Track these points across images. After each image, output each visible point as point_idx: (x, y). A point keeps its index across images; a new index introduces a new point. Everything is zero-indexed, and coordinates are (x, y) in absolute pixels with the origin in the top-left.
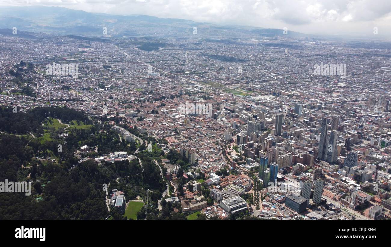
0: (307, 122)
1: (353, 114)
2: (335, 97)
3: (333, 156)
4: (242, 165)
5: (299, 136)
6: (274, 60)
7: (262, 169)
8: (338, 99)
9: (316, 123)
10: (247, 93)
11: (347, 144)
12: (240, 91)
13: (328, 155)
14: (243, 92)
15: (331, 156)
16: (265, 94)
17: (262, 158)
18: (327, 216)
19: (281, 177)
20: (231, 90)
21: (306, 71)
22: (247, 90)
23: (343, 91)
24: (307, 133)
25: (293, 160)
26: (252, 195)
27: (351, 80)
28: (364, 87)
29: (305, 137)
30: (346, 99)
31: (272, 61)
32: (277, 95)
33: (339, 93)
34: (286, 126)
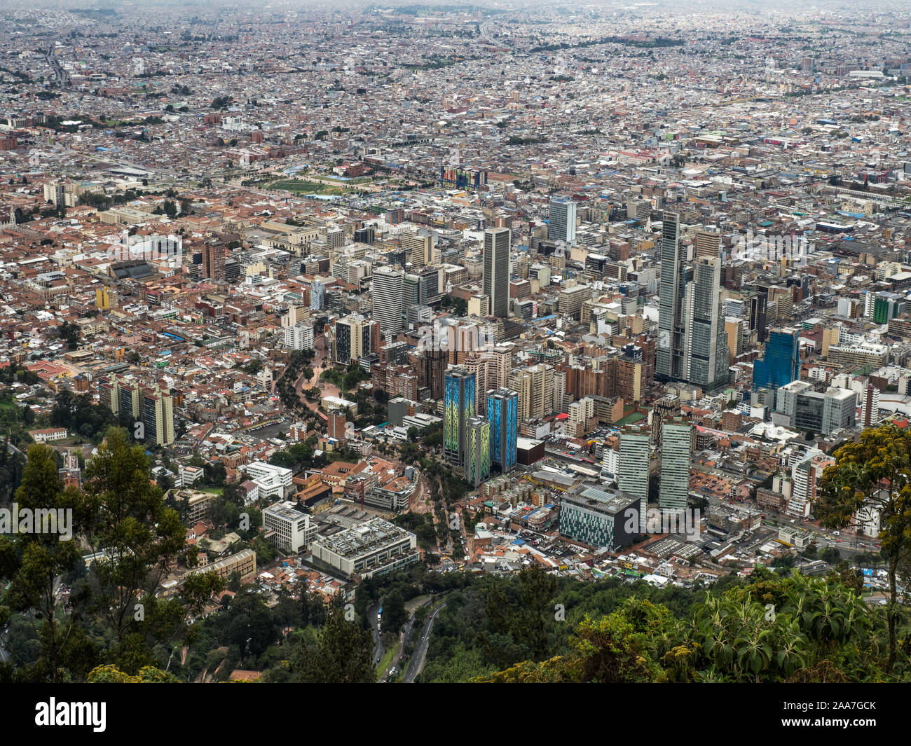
0: (602, 263)
1: (766, 227)
2: (696, 178)
3: (712, 360)
4: (372, 427)
5: (579, 314)
6: (442, 65)
7: (457, 421)
8: (706, 182)
9: (634, 263)
10: (348, 186)
11: (758, 319)
12: (318, 181)
13: (693, 355)
14: (332, 183)
15: (707, 359)
16: (423, 187)
17: (454, 377)
18: (717, 547)
19: (532, 446)
20: (276, 177)
21: (572, 98)
22: (346, 174)
23: (723, 156)
24: (606, 296)
25: (567, 388)
26: (430, 518)
27: (747, 118)
28: (795, 139)
29: (604, 311)
30: (737, 180)
31: (433, 66)
32: (473, 182)
33: (708, 165)
34: (524, 281)
